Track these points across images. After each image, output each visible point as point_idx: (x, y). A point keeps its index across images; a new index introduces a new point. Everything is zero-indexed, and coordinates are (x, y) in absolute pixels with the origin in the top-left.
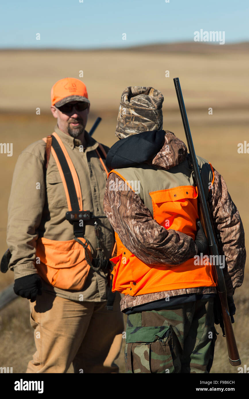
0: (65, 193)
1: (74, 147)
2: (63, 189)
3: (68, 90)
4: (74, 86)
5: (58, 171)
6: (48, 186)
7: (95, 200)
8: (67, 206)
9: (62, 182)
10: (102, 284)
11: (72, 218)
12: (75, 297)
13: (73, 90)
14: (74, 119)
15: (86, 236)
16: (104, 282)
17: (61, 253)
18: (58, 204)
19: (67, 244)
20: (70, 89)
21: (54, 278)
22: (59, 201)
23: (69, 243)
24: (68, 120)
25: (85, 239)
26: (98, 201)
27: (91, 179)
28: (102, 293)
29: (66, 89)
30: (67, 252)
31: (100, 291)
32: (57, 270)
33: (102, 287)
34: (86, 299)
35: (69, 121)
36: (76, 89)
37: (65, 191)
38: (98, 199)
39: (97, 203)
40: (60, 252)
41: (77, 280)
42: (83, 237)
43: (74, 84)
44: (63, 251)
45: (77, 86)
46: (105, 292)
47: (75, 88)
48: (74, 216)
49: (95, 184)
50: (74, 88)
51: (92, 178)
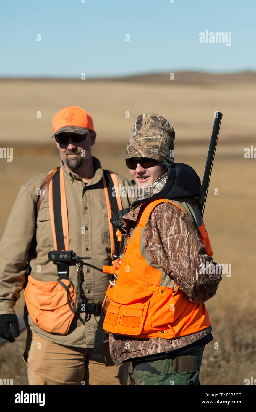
0: (51, 231)
1: (73, 181)
2: (51, 227)
3: (65, 120)
4: (72, 115)
5: (49, 208)
6: (38, 223)
7: (85, 239)
8: (54, 245)
9: (50, 220)
10: (90, 329)
11: (53, 258)
12: (60, 341)
13: (69, 120)
14: (70, 151)
15: (71, 278)
16: (92, 328)
17: (43, 295)
18: (45, 242)
19: (48, 286)
20: (66, 119)
21: (38, 319)
22: (46, 239)
23: (52, 284)
24: (65, 151)
25: (69, 281)
26: (90, 240)
27: (83, 217)
28: (89, 339)
29: (63, 119)
30: (50, 293)
31: (87, 336)
32: (42, 311)
33: (91, 332)
34: (72, 344)
35: (66, 153)
36: (73, 119)
37: (52, 229)
38: (89, 239)
39: (87, 243)
40: (42, 293)
41: (59, 324)
42: (68, 279)
43: (72, 113)
44: (45, 292)
45: (74, 116)
46: (93, 338)
47: (72, 117)
48: (55, 257)
49: (88, 222)
50: (70, 117)
51: (86, 215)
